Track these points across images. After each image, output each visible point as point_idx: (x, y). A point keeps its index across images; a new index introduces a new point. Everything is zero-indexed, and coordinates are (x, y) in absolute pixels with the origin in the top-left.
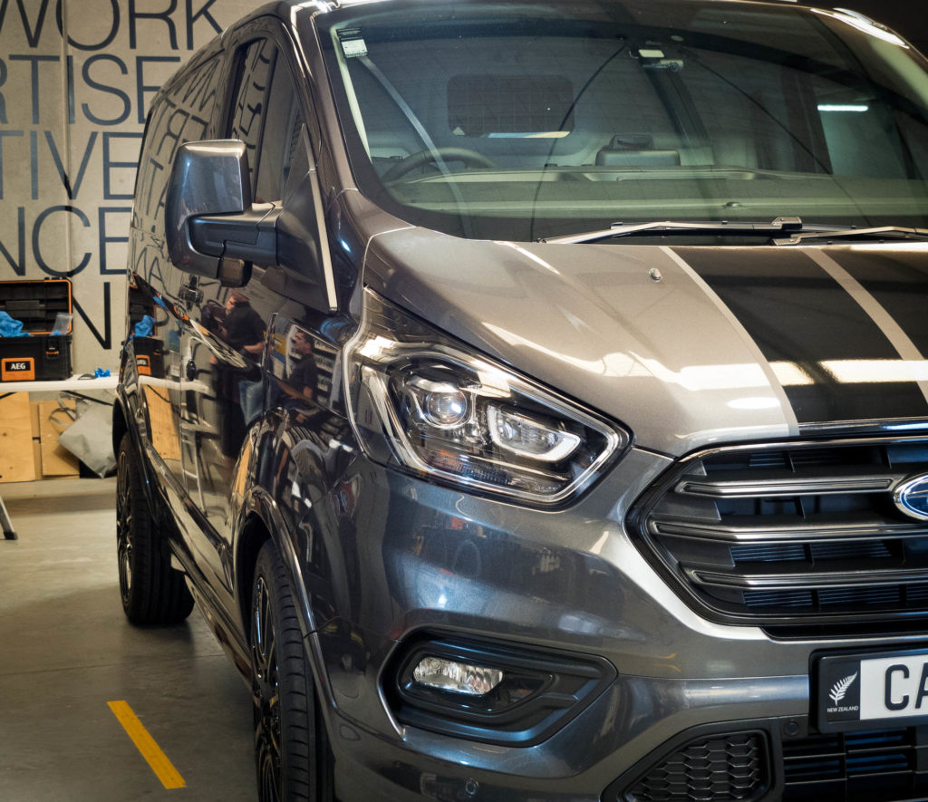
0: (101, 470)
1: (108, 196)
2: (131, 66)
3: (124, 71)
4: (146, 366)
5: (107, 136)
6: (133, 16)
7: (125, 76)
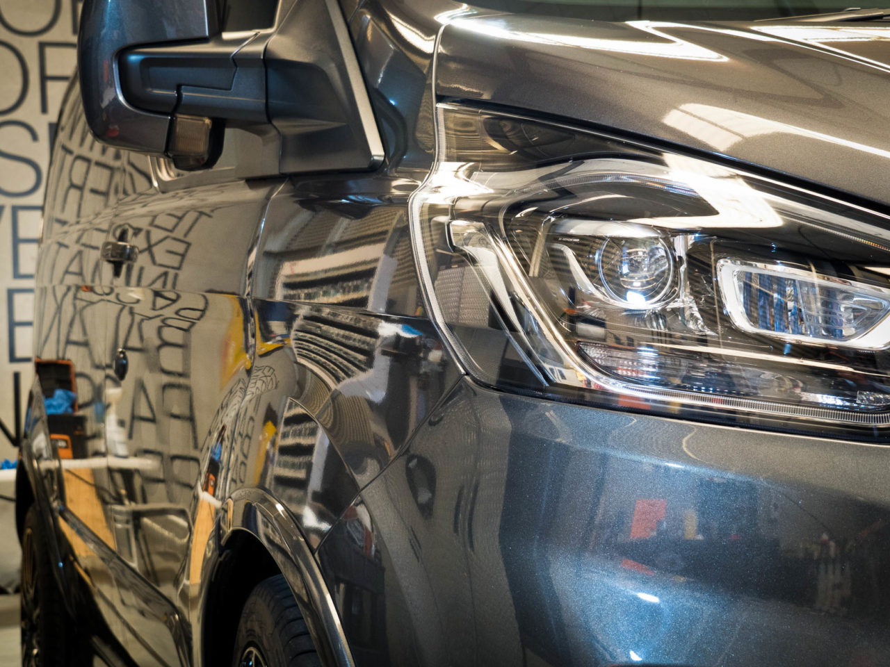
0: (9, 584)
1: (17, 275)
2: (43, 133)
3: (35, 137)
4: (66, 447)
5: (15, 209)
6: (44, 78)
7: (35, 144)
